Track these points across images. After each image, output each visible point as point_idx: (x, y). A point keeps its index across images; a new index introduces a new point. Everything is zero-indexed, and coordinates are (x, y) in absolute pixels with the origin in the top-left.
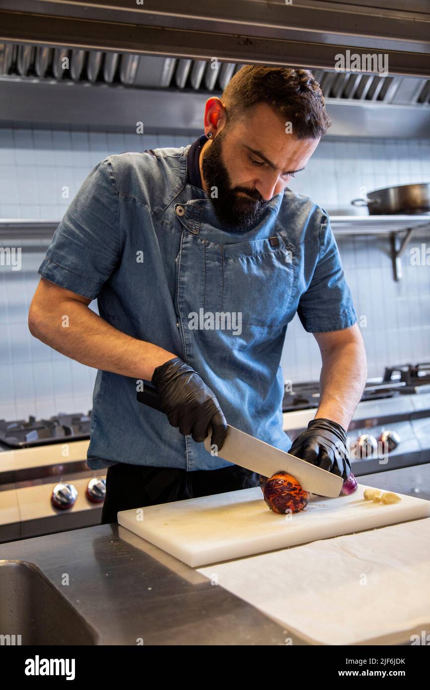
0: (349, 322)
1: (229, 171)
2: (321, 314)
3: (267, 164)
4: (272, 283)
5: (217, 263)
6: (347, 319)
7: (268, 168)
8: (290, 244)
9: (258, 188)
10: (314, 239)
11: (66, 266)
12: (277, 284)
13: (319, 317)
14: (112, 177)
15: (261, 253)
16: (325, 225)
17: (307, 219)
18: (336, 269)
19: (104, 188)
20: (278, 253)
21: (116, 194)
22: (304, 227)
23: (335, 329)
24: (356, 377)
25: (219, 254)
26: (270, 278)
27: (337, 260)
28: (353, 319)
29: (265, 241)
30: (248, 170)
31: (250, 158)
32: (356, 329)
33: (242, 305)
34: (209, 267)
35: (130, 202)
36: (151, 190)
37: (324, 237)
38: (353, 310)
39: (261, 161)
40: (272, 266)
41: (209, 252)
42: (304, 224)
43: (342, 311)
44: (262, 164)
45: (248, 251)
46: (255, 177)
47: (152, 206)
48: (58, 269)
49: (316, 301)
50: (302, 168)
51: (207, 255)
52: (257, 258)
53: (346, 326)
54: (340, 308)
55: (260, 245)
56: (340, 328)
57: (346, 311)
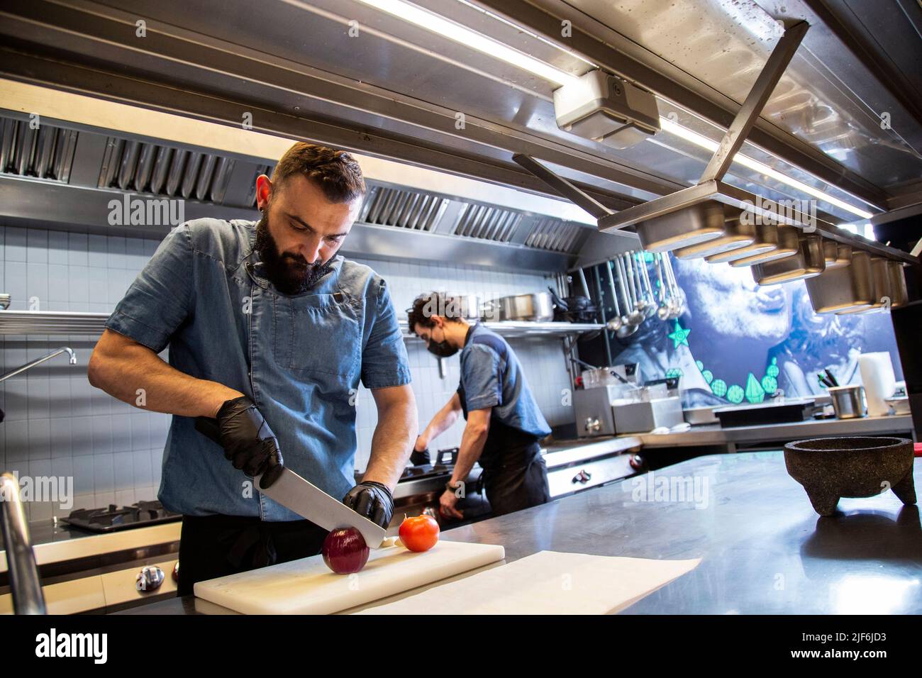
0: (405, 380)
1: (275, 238)
2: (379, 370)
3: (308, 230)
4: (339, 332)
5: (286, 313)
6: (403, 377)
7: (310, 233)
8: (353, 299)
9: (303, 252)
10: (374, 297)
11: (132, 315)
12: (344, 334)
13: (378, 373)
14: (187, 235)
15: (327, 305)
16: (383, 287)
17: (367, 280)
18: (391, 330)
19: (180, 244)
20: (343, 306)
21: (190, 250)
22: (364, 285)
23: (392, 385)
24: (405, 436)
25: (288, 306)
26: (336, 328)
27: (393, 322)
28: (409, 380)
29: (330, 296)
30: (292, 236)
31: (291, 225)
32: (409, 388)
33: (311, 353)
34: (278, 318)
35: (204, 258)
36: (226, 249)
37: (382, 297)
38: (408, 371)
39: (301, 226)
40: (339, 317)
41: (279, 304)
42: (365, 283)
43: (399, 368)
44: (304, 229)
45: (316, 303)
46: (299, 242)
47: (226, 263)
48: (125, 319)
49: (377, 357)
50: (343, 232)
51: (276, 306)
52: (324, 310)
53: (402, 383)
54: (397, 365)
55: (326, 299)
56: (397, 385)
57: (403, 369)
